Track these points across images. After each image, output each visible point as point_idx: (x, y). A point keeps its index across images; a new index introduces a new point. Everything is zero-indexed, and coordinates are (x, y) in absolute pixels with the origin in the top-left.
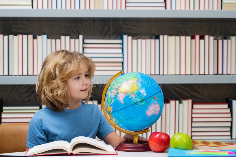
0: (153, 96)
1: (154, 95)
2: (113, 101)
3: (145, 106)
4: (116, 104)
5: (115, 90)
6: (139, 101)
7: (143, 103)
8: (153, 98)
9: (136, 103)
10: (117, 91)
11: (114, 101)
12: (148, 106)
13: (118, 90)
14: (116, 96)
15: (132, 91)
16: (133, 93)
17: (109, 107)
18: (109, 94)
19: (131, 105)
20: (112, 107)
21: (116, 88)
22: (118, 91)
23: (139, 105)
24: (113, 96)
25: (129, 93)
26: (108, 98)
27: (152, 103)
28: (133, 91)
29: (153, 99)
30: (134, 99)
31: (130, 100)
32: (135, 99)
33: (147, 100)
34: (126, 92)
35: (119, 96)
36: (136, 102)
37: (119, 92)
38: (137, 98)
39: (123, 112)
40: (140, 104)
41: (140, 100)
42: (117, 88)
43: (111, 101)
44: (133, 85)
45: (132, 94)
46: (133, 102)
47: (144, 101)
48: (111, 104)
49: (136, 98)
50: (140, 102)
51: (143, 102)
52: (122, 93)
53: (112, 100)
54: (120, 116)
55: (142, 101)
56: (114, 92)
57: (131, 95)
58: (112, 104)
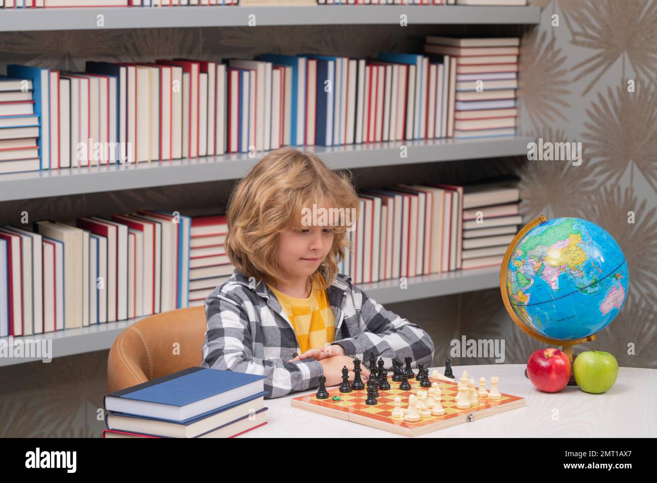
0: (614, 273)
1: (615, 270)
2: (532, 282)
3: (600, 293)
4: (540, 289)
5: (536, 259)
6: (589, 284)
7: (596, 289)
8: (613, 277)
9: (581, 289)
10: (540, 263)
11: (534, 282)
12: (606, 293)
13: (544, 260)
14: (539, 273)
15: (574, 265)
16: (576, 268)
17: (520, 294)
18: (522, 268)
19: (572, 293)
20: (528, 294)
21: (539, 255)
22: (543, 264)
23: (589, 292)
24: (532, 273)
25: (569, 268)
26: (519, 275)
27: (612, 288)
28: (576, 264)
29: (614, 279)
30: (579, 280)
31: (570, 282)
32: (581, 280)
33: (603, 281)
34: (560, 266)
35: (545, 273)
36: (581, 286)
37: (545, 264)
38: (585, 279)
39: (554, 306)
40: (590, 290)
41: (590, 282)
42: (541, 257)
43: (526, 282)
44: (576, 251)
45: (575, 271)
46: (576, 287)
47: (598, 284)
48: (527, 287)
49: (582, 278)
50: (590, 286)
51: (596, 286)
52: (553, 267)
53: (529, 280)
54: (546, 313)
55: (593, 284)
56: (534, 263)
57: (573, 272)
58: (530, 288)
